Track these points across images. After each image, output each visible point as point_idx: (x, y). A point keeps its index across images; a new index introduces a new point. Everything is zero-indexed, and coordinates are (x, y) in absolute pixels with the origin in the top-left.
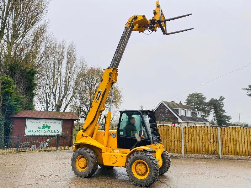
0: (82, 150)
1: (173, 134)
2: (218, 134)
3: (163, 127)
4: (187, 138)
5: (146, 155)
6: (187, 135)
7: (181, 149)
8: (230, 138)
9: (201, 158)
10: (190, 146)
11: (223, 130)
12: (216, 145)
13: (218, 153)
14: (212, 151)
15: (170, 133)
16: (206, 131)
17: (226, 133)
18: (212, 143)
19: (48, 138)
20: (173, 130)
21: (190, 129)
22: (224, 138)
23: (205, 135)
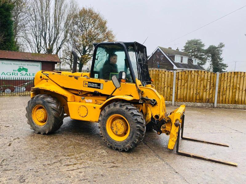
1: (163, 79)
2: (216, 81)
3: (153, 71)
4: (179, 84)
6: (180, 81)
7: (171, 96)
8: (230, 85)
9: (193, 106)
10: (182, 93)
11: (223, 76)
12: (212, 92)
13: (213, 101)
14: (206, 99)
15: (160, 79)
16: (202, 76)
17: (226, 79)
18: (207, 90)
19: (26, 82)
20: (163, 75)
21: (183, 73)
22: (223, 85)
23: (201, 81)
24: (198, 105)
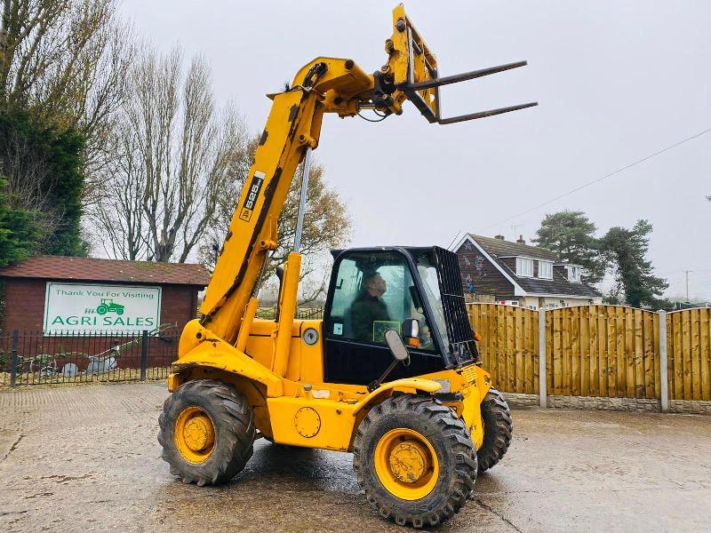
0: (197, 387)
1: (510, 331)
2: (658, 335)
3: (480, 309)
4: (557, 346)
5: (427, 411)
6: (557, 335)
7: (536, 380)
8: (699, 346)
9: (600, 407)
10: (565, 370)
11: (677, 321)
12: (650, 366)
13: (657, 392)
14: (636, 387)
15: (501, 330)
16: (619, 322)
17: (686, 328)
18: (637, 361)
20: (510, 319)
21: (566, 315)
22: (679, 346)
23: (616, 334)
24: (615, 404)
